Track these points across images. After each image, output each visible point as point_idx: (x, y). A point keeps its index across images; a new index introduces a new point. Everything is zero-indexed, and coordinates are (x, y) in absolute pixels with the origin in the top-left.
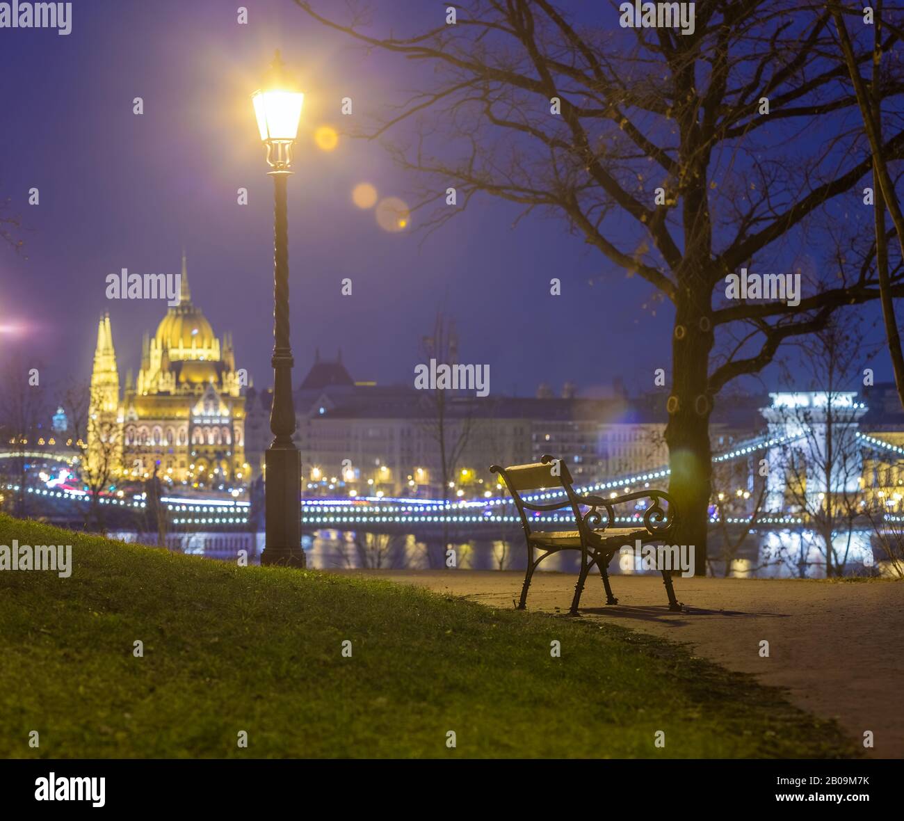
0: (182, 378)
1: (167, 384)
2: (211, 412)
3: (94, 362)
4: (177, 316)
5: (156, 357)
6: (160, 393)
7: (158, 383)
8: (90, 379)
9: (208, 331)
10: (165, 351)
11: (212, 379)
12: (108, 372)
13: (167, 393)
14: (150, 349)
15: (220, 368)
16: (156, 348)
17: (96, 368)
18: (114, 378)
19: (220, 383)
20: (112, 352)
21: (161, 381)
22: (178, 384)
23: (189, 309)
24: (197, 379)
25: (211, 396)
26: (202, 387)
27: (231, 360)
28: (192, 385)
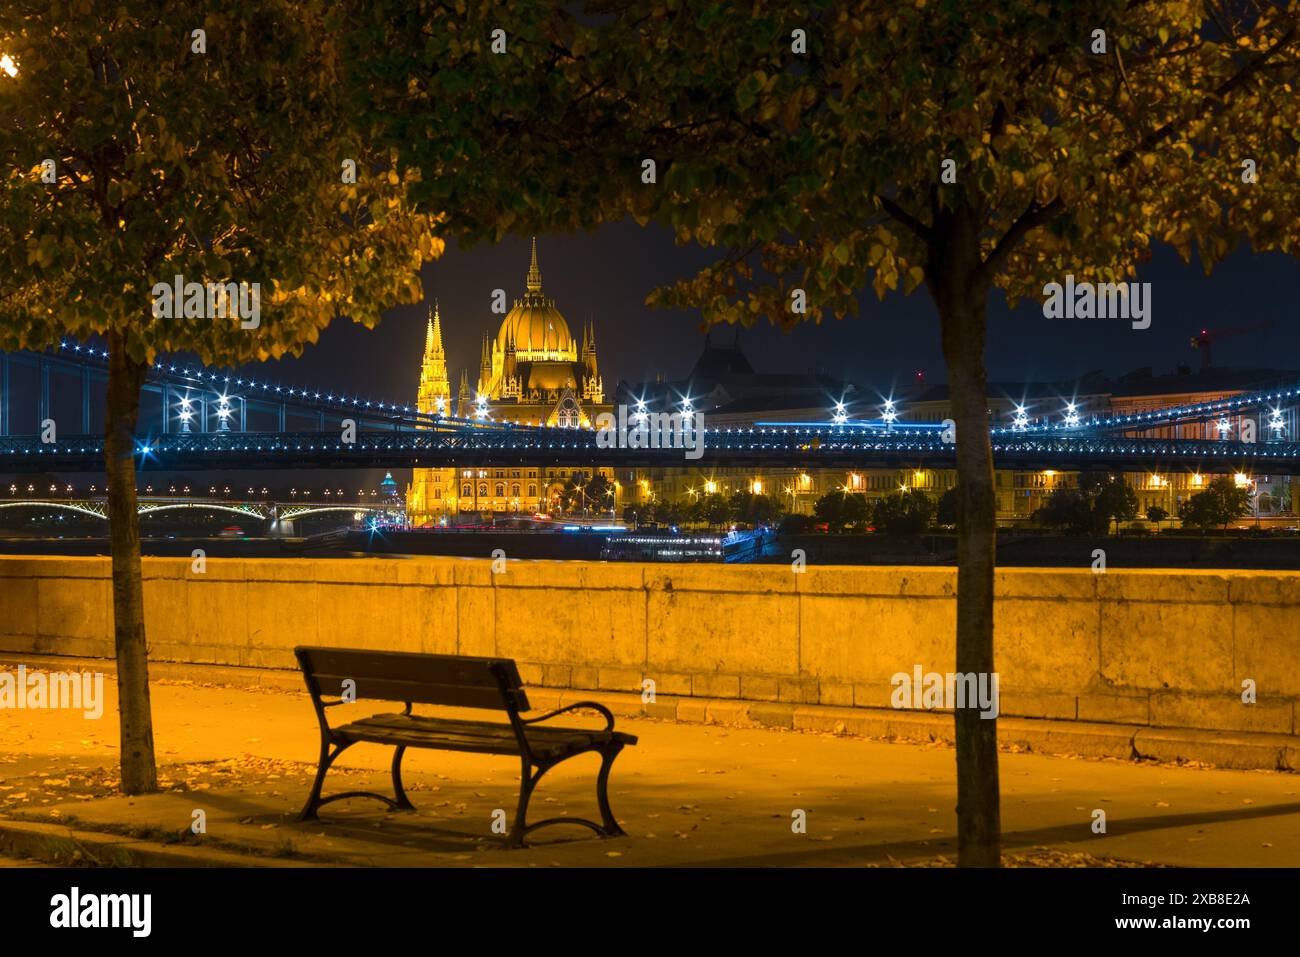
0: (532, 384)
1: (514, 389)
2: (568, 424)
3: (422, 369)
4: (526, 309)
5: (499, 363)
6: (503, 400)
7: (501, 391)
8: (417, 391)
9: (564, 331)
10: (510, 350)
11: (571, 384)
12: (437, 380)
13: (513, 400)
14: (491, 353)
15: (578, 370)
16: (498, 351)
17: (424, 377)
18: (445, 387)
19: (580, 390)
20: (442, 355)
21: (505, 387)
22: (526, 391)
23: (540, 301)
24: (551, 385)
25: (569, 404)
26: (556, 395)
27: (593, 361)
28: (544, 392)
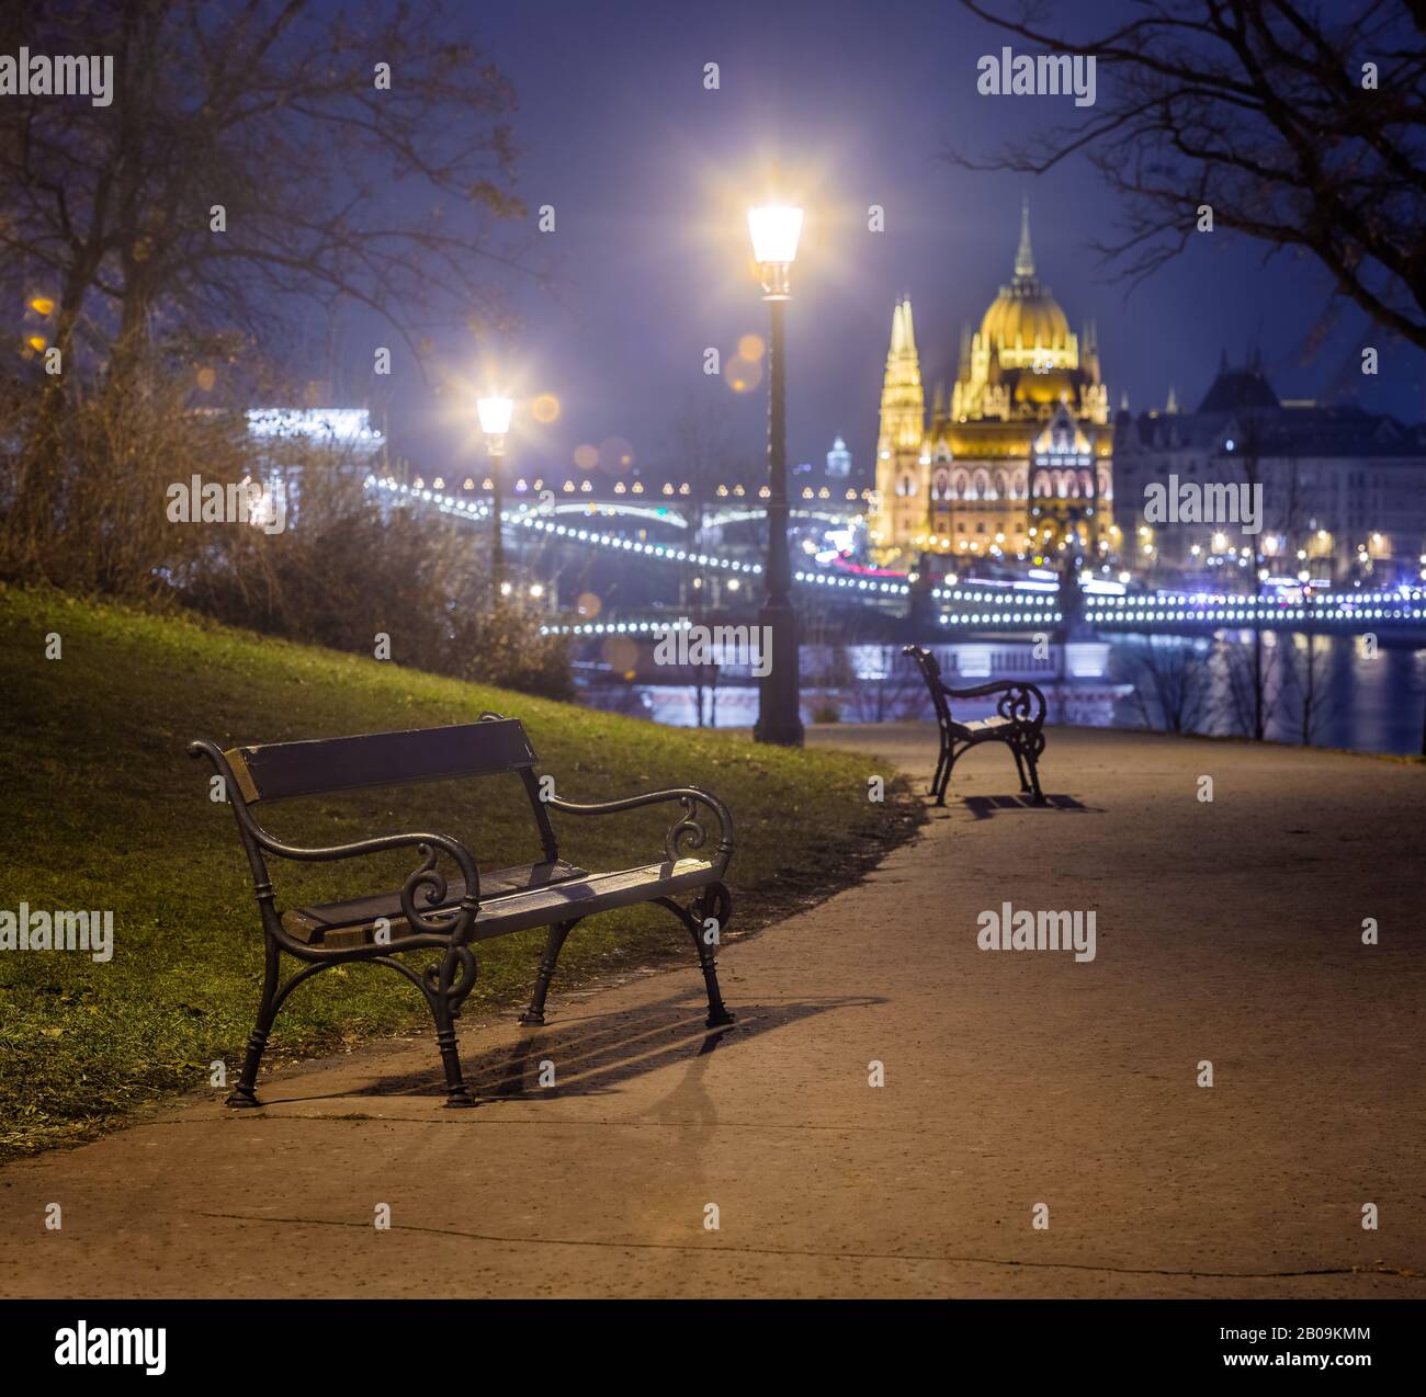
0: (1020, 395)
1: (997, 405)
2: (1063, 448)
3: (886, 370)
4: (1014, 299)
5: (981, 363)
6: (986, 419)
7: (983, 403)
8: (879, 396)
9: (1060, 322)
10: (994, 352)
11: (1065, 396)
12: (907, 385)
13: (996, 419)
14: (971, 350)
15: (1077, 379)
16: (981, 347)
17: (889, 379)
18: (916, 395)
19: (1077, 403)
20: (913, 354)
21: (988, 399)
22: (1014, 404)
23: (1031, 287)
24: (1043, 396)
25: (1064, 424)
26: (1049, 408)
27: (1095, 368)
28: (1035, 405)
